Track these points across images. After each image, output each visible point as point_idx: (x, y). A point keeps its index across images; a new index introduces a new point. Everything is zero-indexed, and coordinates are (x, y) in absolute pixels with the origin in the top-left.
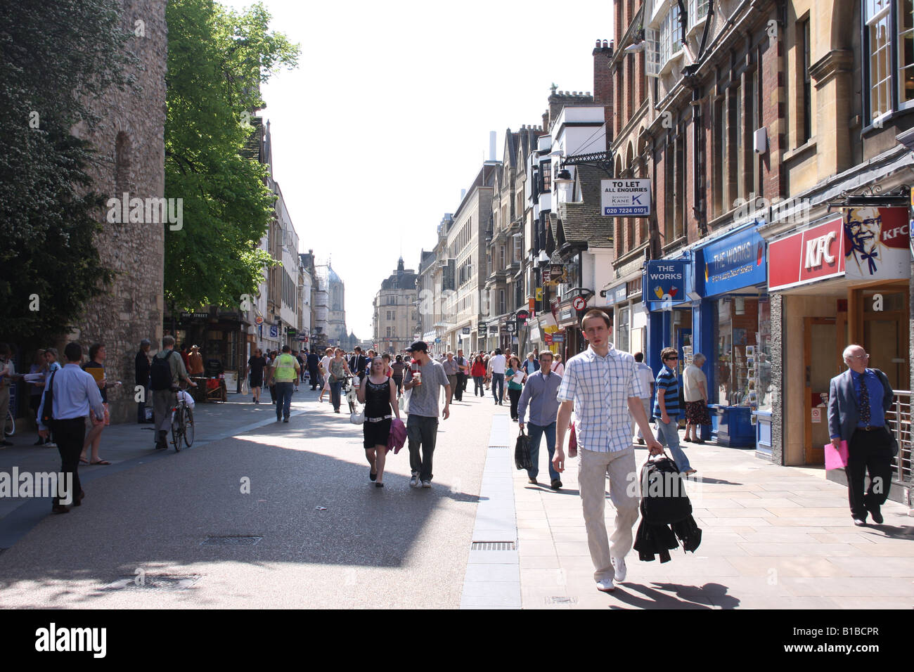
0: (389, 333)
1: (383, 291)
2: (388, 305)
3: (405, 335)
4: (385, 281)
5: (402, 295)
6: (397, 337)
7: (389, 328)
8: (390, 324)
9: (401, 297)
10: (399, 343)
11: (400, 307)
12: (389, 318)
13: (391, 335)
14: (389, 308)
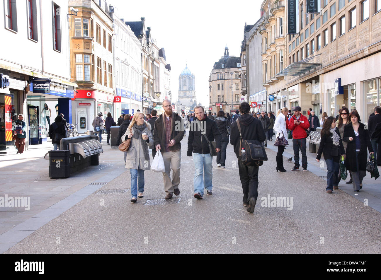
0: (219, 99)
1: (215, 70)
2: (218, 79)
3: (231, 100)
4: (216, 63)
5: (228, 72)
6: (225, 102)
7: (219, 96)
8: (220, 93)
9: (227, 74)
10: (226, 106)
11: (226, 81)
12: (219, 89)
13: (221, 101)
14: (219, 82)
